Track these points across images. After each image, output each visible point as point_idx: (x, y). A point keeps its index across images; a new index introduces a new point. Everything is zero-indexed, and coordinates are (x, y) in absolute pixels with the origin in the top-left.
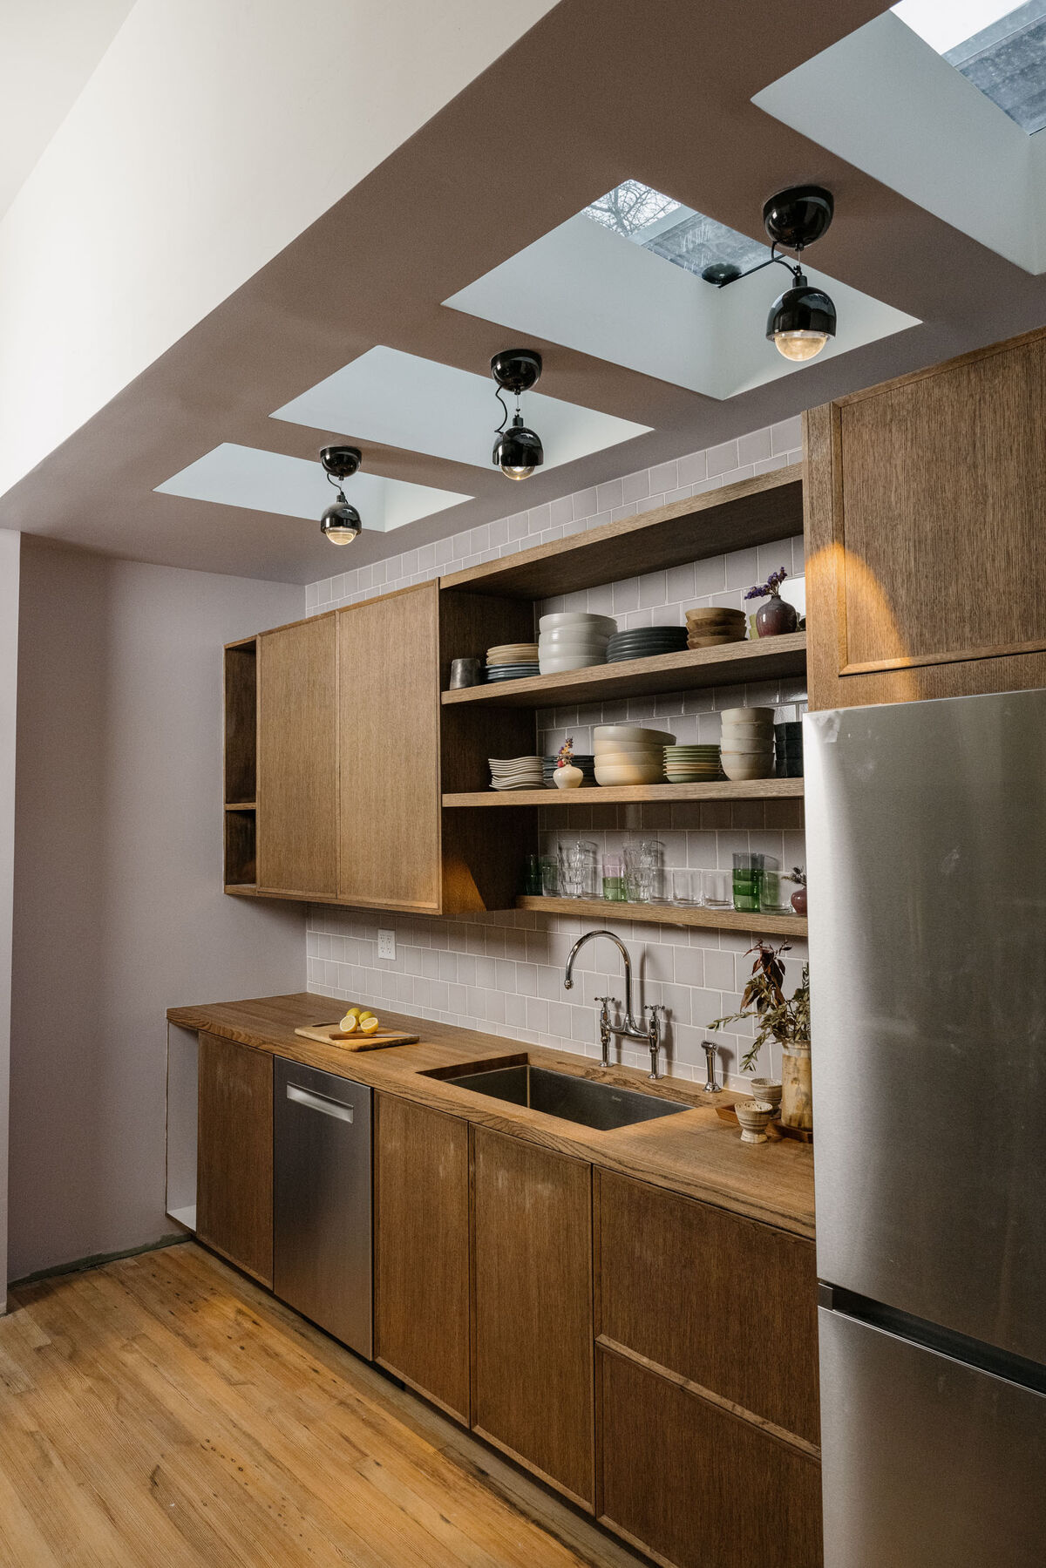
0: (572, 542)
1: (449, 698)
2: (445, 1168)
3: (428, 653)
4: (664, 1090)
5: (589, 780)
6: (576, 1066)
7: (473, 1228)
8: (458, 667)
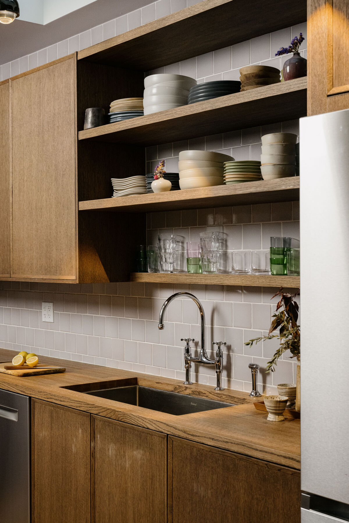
0: (164, 22)
1: (84, 135)
2: (76, 446)
3: (70, 105)
4: (224, 397)
5: (176, 186)
6: (168, 384)
7: (93, 482)
8: (90, 114)
